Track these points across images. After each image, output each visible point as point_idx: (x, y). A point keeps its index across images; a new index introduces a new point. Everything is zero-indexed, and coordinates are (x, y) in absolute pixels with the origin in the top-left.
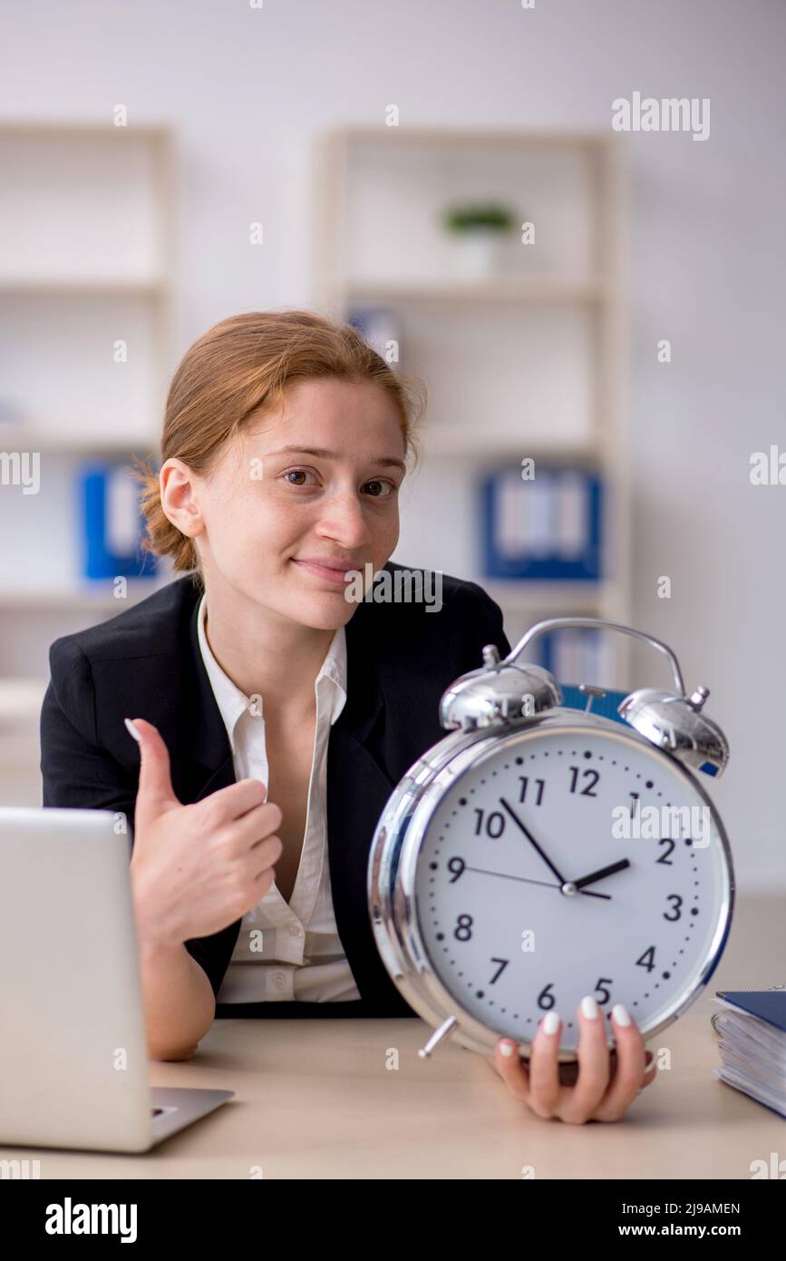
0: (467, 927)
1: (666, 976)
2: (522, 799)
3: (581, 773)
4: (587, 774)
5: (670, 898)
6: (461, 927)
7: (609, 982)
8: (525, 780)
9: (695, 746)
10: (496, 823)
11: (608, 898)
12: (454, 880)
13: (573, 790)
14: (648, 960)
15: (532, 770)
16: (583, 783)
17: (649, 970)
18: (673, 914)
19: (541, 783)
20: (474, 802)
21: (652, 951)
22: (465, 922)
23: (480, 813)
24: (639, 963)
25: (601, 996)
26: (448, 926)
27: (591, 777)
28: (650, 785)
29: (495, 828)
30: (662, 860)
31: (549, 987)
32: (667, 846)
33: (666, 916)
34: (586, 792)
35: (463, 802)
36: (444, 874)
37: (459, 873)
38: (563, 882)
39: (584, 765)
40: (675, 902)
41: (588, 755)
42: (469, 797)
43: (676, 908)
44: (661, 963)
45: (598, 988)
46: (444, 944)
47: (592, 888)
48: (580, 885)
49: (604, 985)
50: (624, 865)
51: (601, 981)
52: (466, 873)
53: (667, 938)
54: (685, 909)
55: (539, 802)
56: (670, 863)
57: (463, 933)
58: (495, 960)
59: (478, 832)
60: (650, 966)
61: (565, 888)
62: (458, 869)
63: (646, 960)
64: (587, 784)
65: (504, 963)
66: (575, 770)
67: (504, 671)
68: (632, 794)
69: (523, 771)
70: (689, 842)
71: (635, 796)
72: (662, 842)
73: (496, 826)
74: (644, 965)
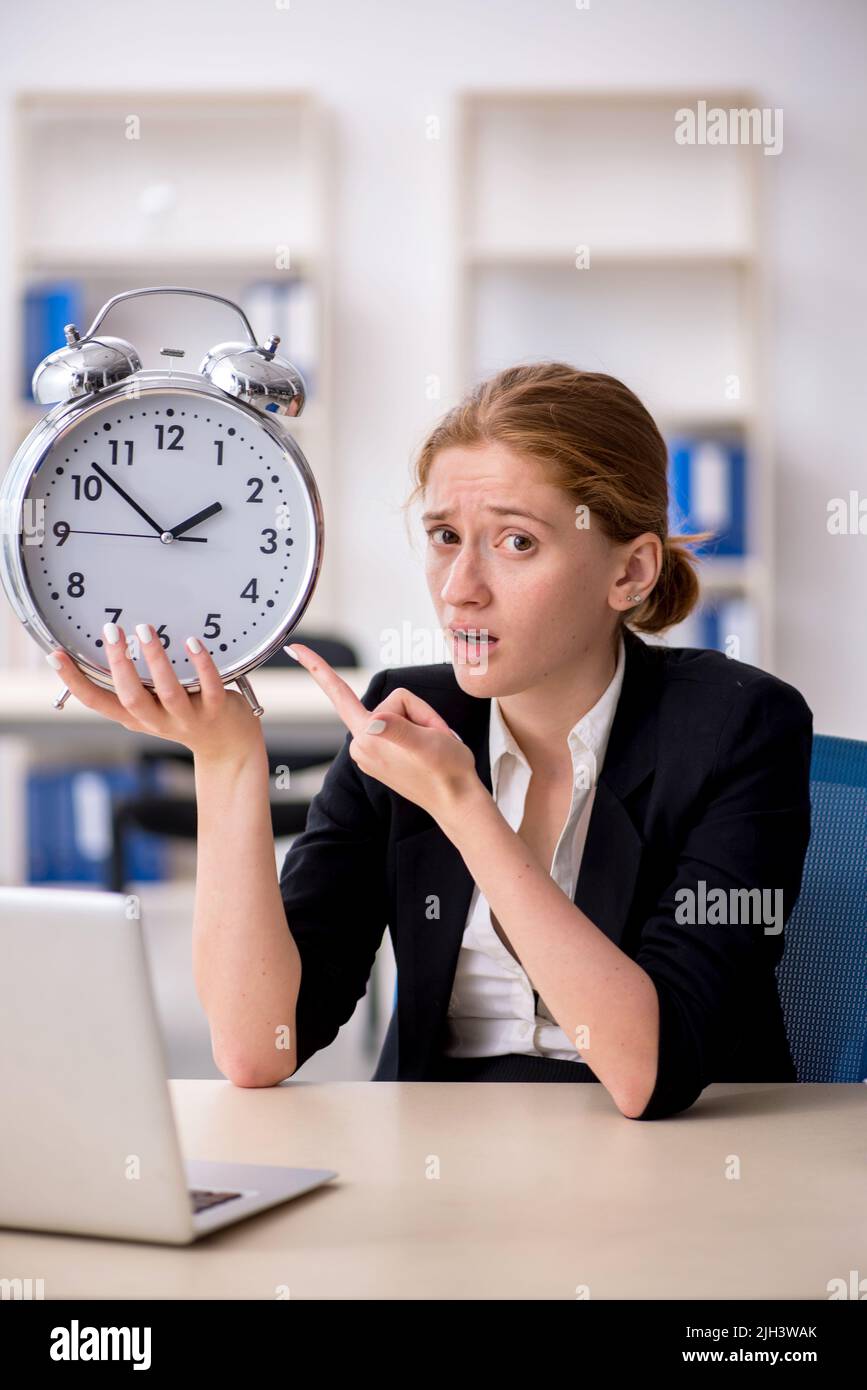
0: (79, 584)
1: (271, 604)
2: (114, 462)
3: (166, 430)
4: (171, 430)
5: (265, 532)
6: (73, 584)
7: (218, 616)
8: (114, 443)
9: (266, 390)
10: (93, 485)
11: (205, 540)
12: (60, 543)
13: (160, 446)
14: (251, 592)
15: (120, 434)
16: (169, 439)
17: (254, 601)
18: (269, 547)
19: (130, 444)
20: (70, 471)
21: (254, 582)
22: (76, 579)
23: (77, 478)
24: (243, 595)
25: (211, 630)
26: (61, 585)
27: (176, 432)
28: (232, 432)
29: (93, 491)
30: (253, 499)
31: (163, 627)
32: (255, 485)
33: (263, 549)
34: (173, 447)
35: (60, 471)
36: (51, 539)
37: (65, 536)
38: (161, 532)
39: (168, 422)
40: (270, 535)
41: (170, 413)
42: (65, 466)
43: (270, 541)
44: (264, 593)
45: (208, 624)
46: (61, 601)
47: (184, 535)
48: (177, 533)
49: (213, 620)
50: (216, 508)
51: (211, 616)
52: (70, 535)
53: (268, 570)
54: (280, 541)
55: (130, 462)
56: (260, 501)
57: (76, 590)
58: (108, 610)
59: (77, 496)
60: (254, 597)
61: (163, 536)
62: (63, 532)
63: (250, 592)
64: (172, 439)
65: (118, 612)
66: (160, 428)
67: (85, 346)
68: (216, 443)
69: (112, 435)
70: (275, 479)
71: (220, 444)
72: (250, 483)
73: (93, 488)
74: (248, 597)
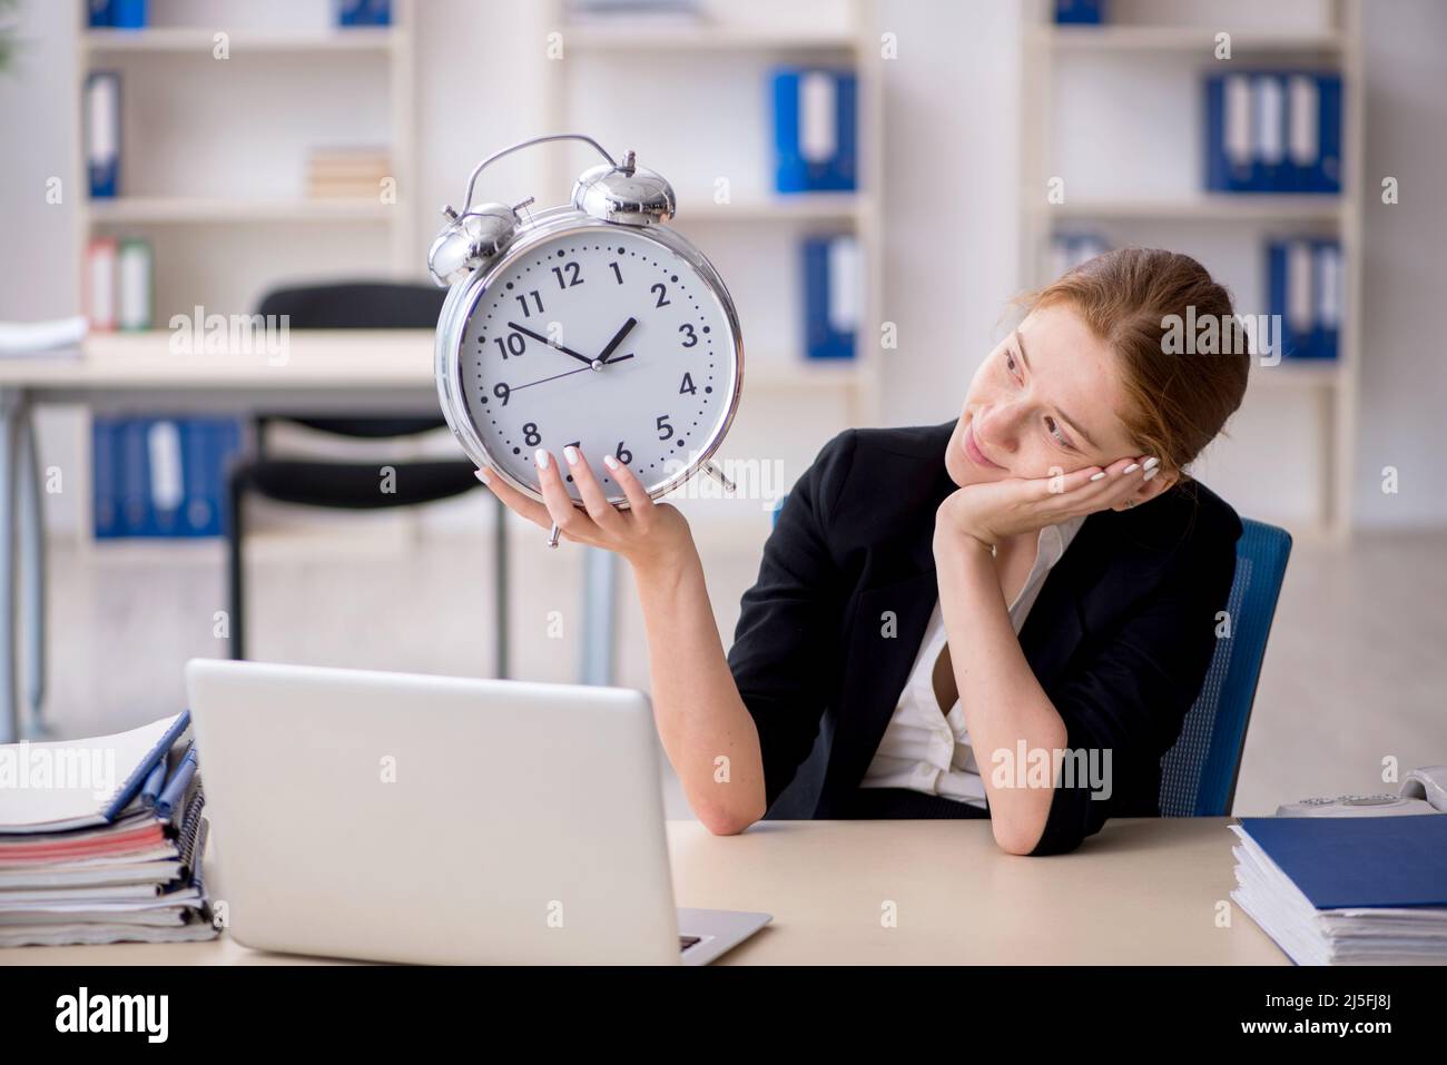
0: (534, 433)
1: (709, 390)
2: (527, 314)
3: (562, 270)
4: (567, 268)
5: (682, 329)
6: (529, 434)
7: (666, 417)
8: (521, 298)
9: (641, 206)
10: (515, 341)
11: (632, 356)
12: (505, 403)
13: (563, 286)
14: (688, 385)
15: (522, 288)
16: (568, 276)
17: (693, 393)
18: (690, 340)
19: (536, 294)
20: (490, 337)
21: (687, 376)
22: (530, 429)
23: (499, 341)
24: (682, 391)
25: (665, 432)
26: (519, 439)
27: (572, 269)
28: (621, 251)
29: (517, 347)
30: (661, 303)
31: (621, 445)
32: (659, 290)
33: (686, 345)
34: (574, 282)
35: (482, 340)
36: (495, 402)
37: (506, 395)
38: (590, 362)
39: (561, 263)
40: (687, 330)
41: (561, 253)
42: (484, 334)
43: (689, 335)
44: (700, 382)
45: (660, 427)
46: (523, 453)
47: (612, 357)
48: (603, 358)
49: (663, 423)
50: (631, 323)
51: (659, 420)
52: (511, 393)
53: (695, 362)
54: (698, 331)
55: (541, 310)
56: (668, 303)
57: (533, 439)
59: (505, 357)
60: (692, 389)
61: (594, 364)
62: (504, 392)
63: (687, 386)
64: (571, 276)
66: (557, 270)
67: (464, 221)
68: (611, 265)
69: (516, 292)
70: (675, 279)
71: (615, 265)
72: (653, 290)
73: (517, 345)
74: (687, 390)
